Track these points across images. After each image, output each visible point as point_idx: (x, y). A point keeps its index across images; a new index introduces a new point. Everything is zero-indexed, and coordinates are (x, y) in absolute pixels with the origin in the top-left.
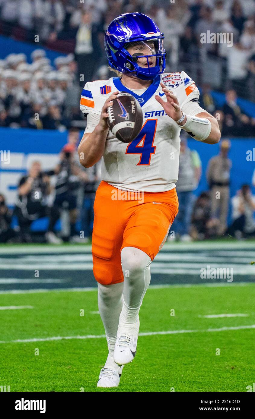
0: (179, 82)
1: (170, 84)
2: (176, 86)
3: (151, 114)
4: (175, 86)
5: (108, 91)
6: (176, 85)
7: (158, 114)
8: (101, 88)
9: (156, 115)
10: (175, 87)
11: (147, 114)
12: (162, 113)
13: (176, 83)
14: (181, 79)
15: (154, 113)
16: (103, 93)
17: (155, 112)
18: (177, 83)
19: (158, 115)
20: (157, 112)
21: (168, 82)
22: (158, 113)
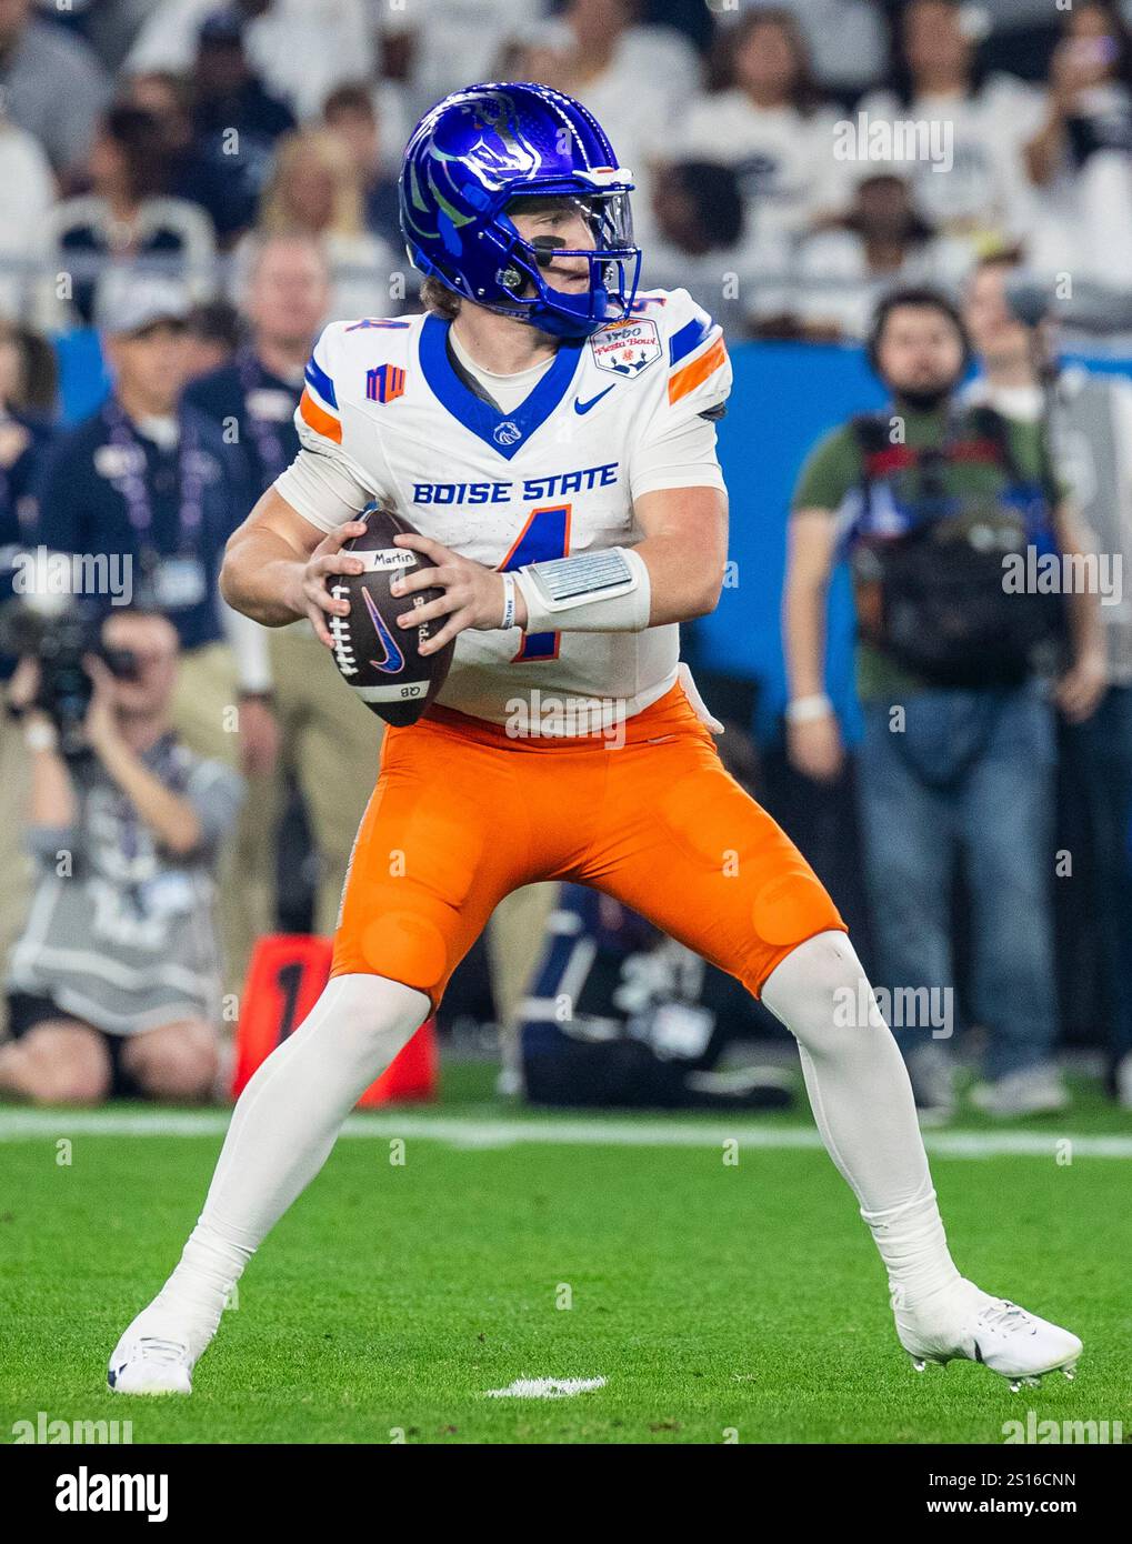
0: (651, 351)
1: (614, 361)
2: (638, 369)
3: (546, 486)
4: (633, 369)
5: (393, 389)
6: (639, 366)
7: (571, 485)
8: (371, 374)
9: (563, 492)
10: (633, 372)
11: (532, 486)
12: (585, 478)
13: (636, 359)
14: (656, 342)
15: (558, 484)
16: (374, 398)
17: (559, 477)
18: (643, 355)
19: (570, 490)
20: (566, 477)
21: (611, 354)
22: (572, 480)
